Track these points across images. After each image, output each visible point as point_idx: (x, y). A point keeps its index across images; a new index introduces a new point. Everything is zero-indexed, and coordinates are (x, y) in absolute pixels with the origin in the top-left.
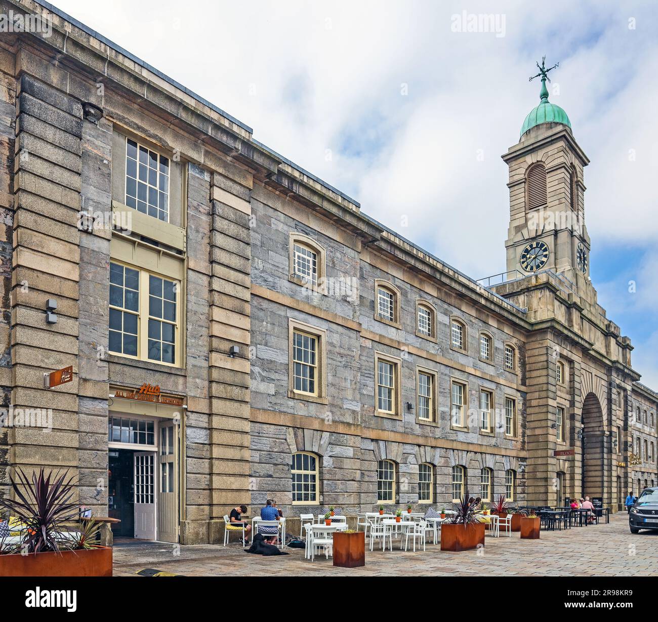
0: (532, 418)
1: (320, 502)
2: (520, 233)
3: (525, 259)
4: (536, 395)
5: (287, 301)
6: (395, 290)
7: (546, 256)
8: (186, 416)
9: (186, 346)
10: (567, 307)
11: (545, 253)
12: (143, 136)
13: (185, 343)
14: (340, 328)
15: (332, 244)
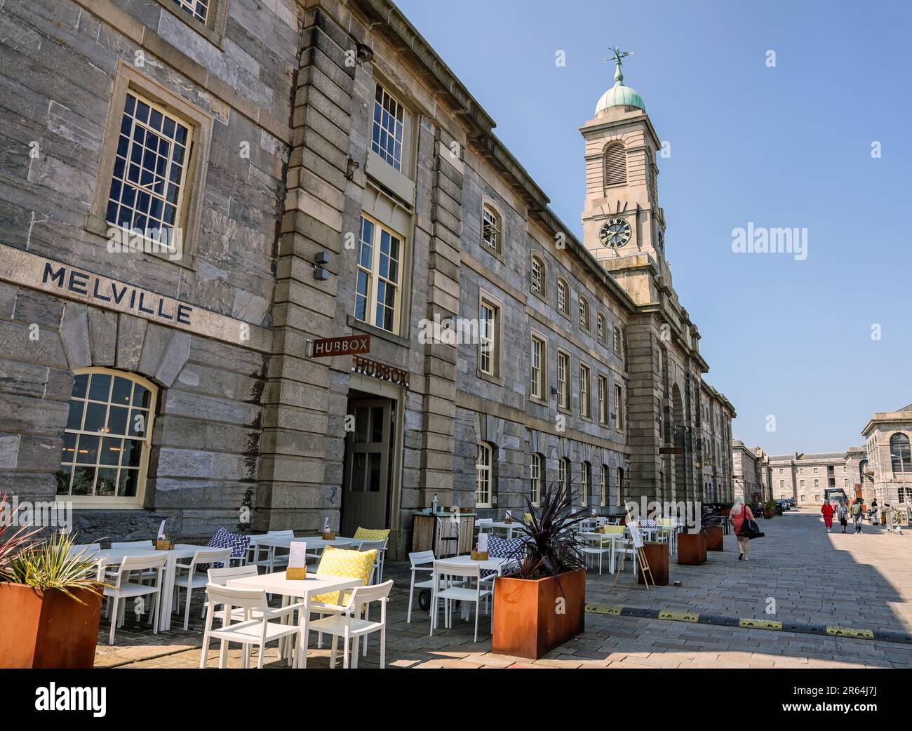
0: (636, 409)
1: (492, 505)
2: (599, 207)
3: (604, 235)
4: (640, 383)
5: (478, 268)
6: (544, 262)
7: (628, 234)
8: (406, 395)
9: (410, 314)
10: (658, 291)
11: (626, 232)
12: (394, 82)
13: (408, 309)
14: (512, 299)
15: (509, 210)
